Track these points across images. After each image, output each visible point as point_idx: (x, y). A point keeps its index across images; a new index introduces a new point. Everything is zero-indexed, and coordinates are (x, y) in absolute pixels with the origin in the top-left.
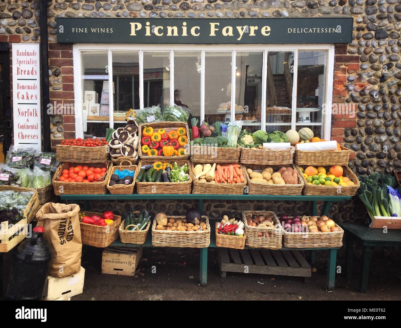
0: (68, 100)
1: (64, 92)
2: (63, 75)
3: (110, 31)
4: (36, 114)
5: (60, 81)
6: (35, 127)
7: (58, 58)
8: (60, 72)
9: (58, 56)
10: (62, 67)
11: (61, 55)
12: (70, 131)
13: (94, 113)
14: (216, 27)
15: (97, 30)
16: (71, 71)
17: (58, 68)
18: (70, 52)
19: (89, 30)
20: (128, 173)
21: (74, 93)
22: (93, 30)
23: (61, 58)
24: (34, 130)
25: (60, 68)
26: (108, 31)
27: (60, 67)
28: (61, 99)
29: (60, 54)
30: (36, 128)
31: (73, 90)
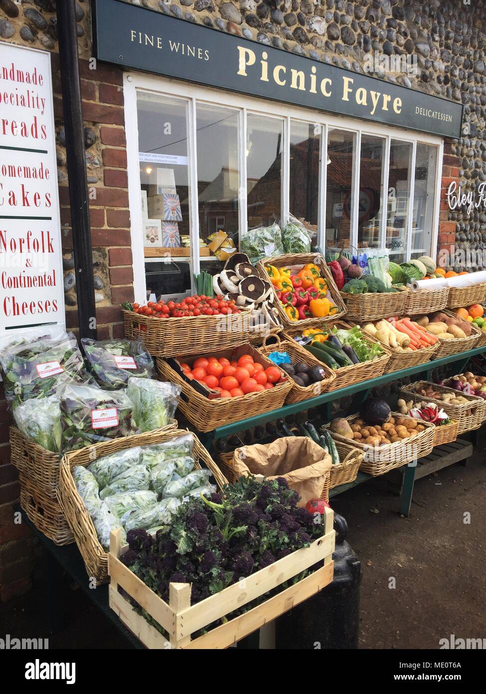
0: (116, 209)
1: (107, 190)
2: (103, 147)
3: (203, 55)
4: (50, 245)
5: (97, 161)
6: (47, 280)
7: (92, 102)
8: (96, 138)
9: (91, 96)
10: (100, 126)
11: (97, 94)
12: (124, 286)
13: (153, 240)
14: (350, 85)
15: (181, 46)
16: (121, 139)
17: (91, 126)
18: (119, 90)
19: (165, 44)
20: (278, 359)
21: (127, 193)
22: (174, 47)
23: (97, 102)
24: (46, 288)
25: (93, 128)
26: (201, 56)
27: (95, 123)
28: (102, 207)
29: (94, 92)
30: (52, 282)
31: (126, 186)
